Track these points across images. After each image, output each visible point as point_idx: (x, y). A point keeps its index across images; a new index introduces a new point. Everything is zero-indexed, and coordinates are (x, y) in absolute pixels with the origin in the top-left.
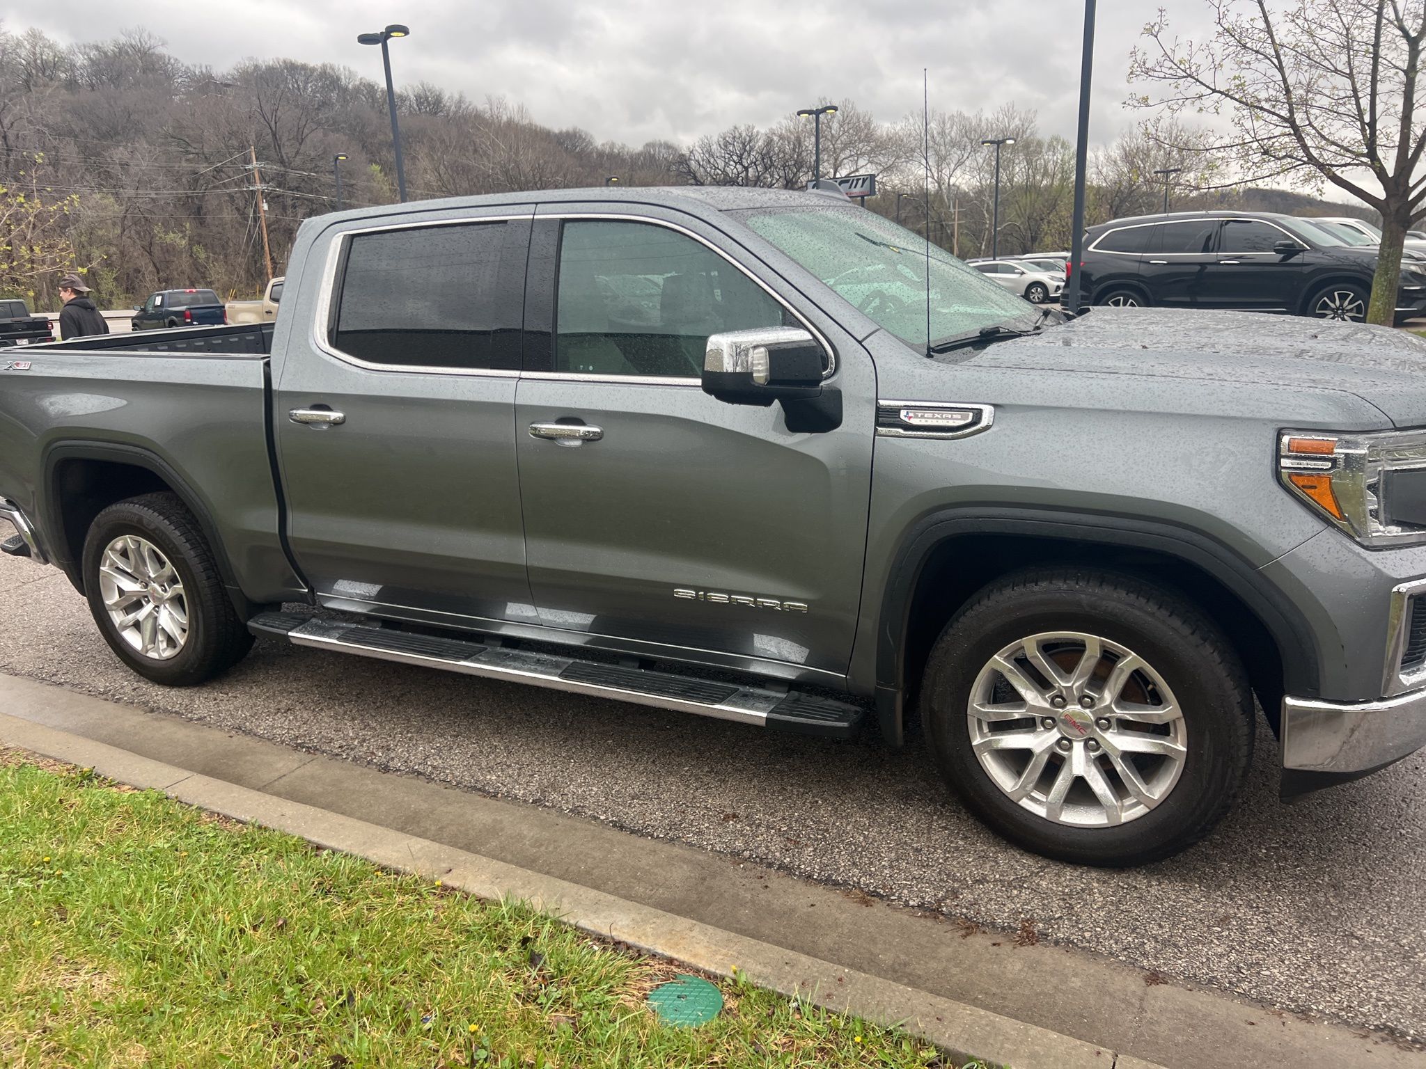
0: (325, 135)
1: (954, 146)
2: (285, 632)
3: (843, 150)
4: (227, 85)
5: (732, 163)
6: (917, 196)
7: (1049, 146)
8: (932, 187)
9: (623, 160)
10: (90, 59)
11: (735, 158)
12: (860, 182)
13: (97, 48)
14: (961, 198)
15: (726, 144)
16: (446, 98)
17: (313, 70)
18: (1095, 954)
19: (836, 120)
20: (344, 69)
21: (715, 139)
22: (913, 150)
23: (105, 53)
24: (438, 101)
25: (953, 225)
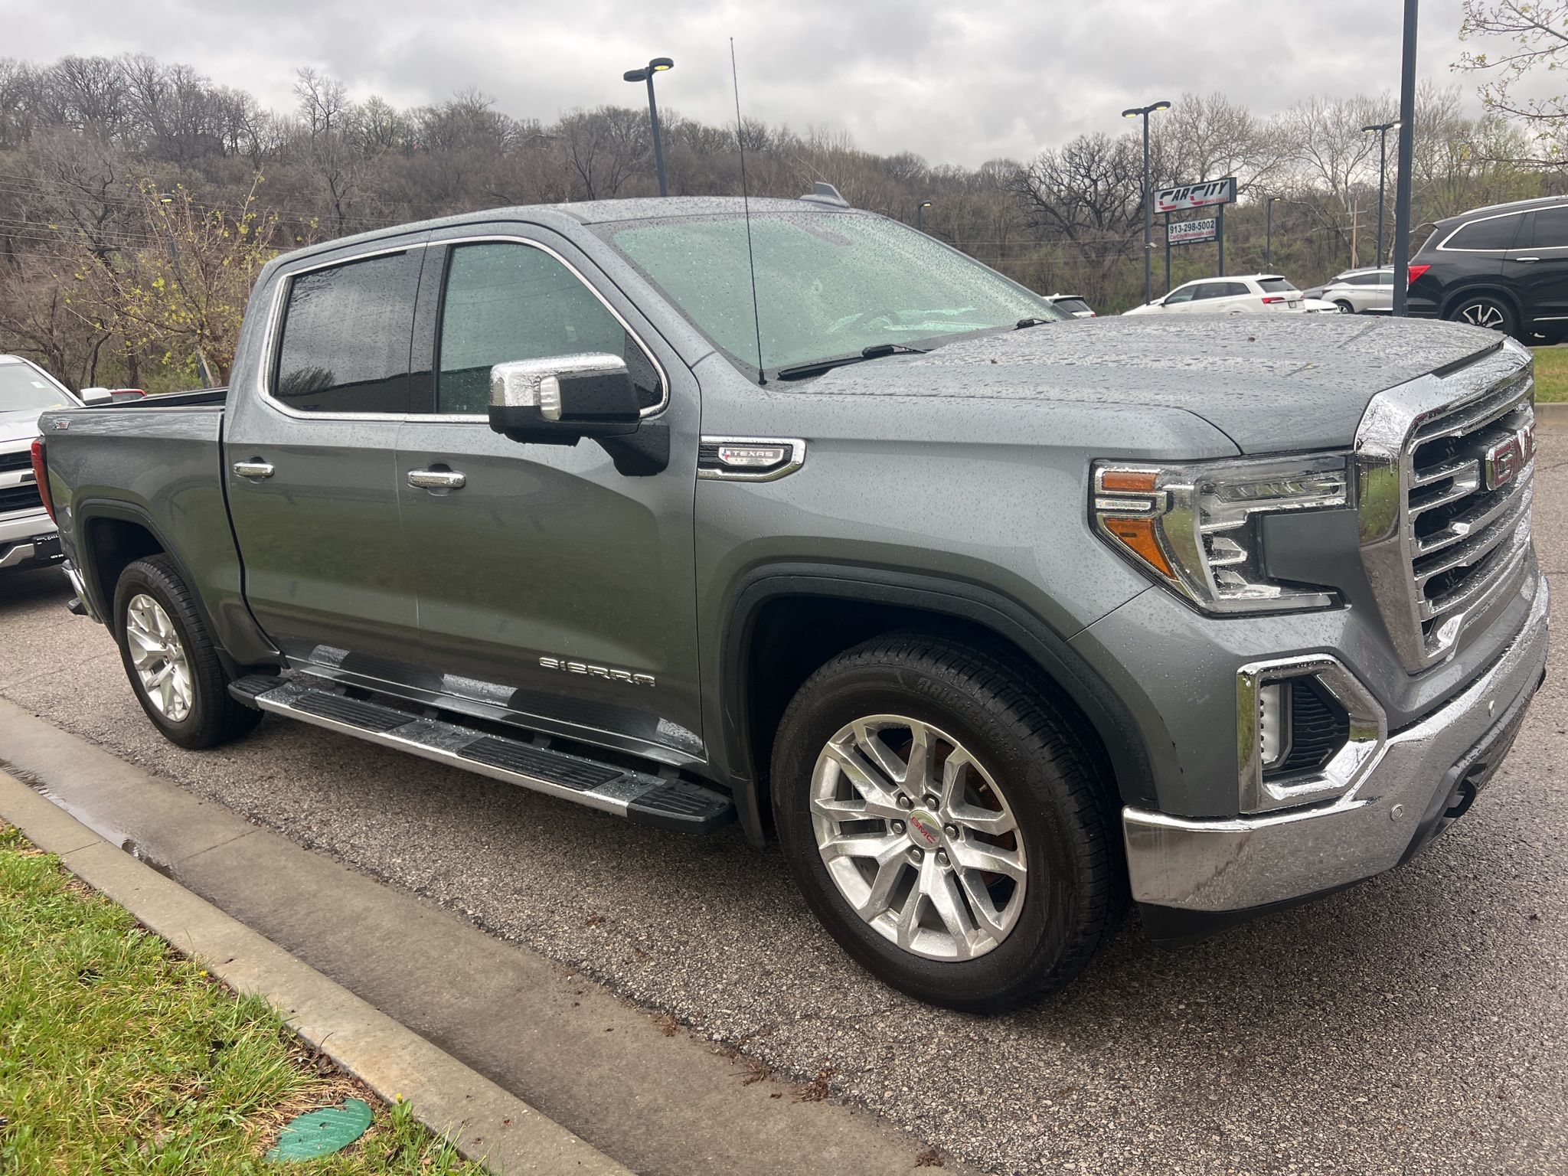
0: (639, 181)
1: (1353, 137)
2: (252, 696)
3: (1212, 151)
4: (552, 138)
5: (1078, 177)
6: (1306, 200)
7: (1479, 127)
8: (1321, 185)
9: (960, 183)
10: (426, 123)
11: (1082, 171)
12: (1218, 188)
13: (431, 111)
14: (1361, 195)
15: (1072, 156)
16: (769, 132)
17: (635, 114)
18: (880, 1118)
19: (1203, 118)
20: (666, 110)
21: (1059, 152)
22: (1300, 146)
23: (439, 116)
24: (761, 134)
25: (1351, 231)
